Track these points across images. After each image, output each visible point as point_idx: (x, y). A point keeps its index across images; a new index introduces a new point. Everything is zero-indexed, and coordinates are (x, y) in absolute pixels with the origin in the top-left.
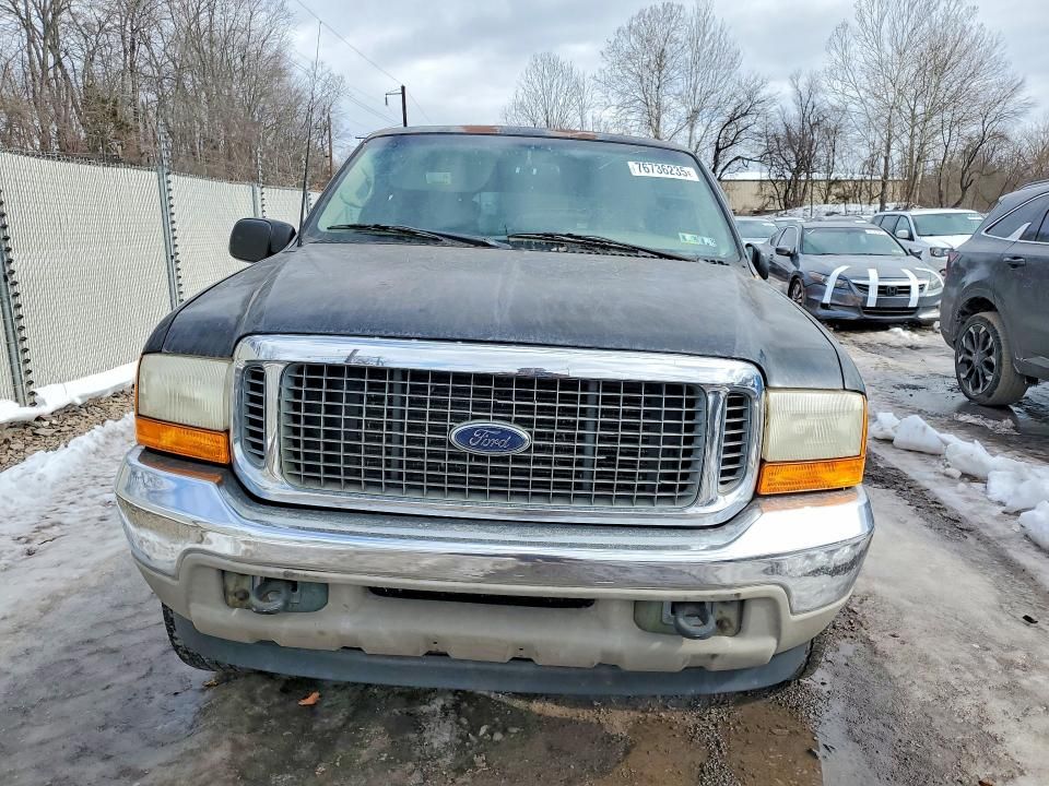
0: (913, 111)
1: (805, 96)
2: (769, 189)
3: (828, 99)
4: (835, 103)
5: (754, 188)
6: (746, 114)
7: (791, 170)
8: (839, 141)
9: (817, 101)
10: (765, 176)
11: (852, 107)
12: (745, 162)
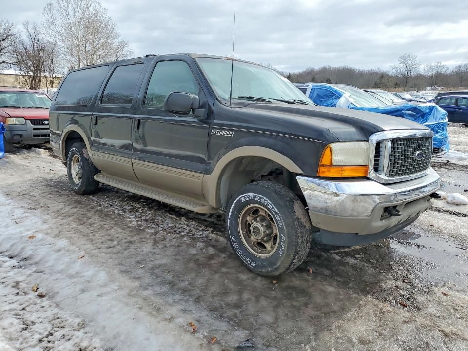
0: (85, 48)
1: (33, 35)
2: (22, 79)
3: (46, 37)
4: (51, 40)
5: (13, 78)
6: (4, 40)
7: (32, 71)
8: (54, 59)
9: (40, 38)
10: (18, 72)
11: (60, 43)
12: (9, 65)
